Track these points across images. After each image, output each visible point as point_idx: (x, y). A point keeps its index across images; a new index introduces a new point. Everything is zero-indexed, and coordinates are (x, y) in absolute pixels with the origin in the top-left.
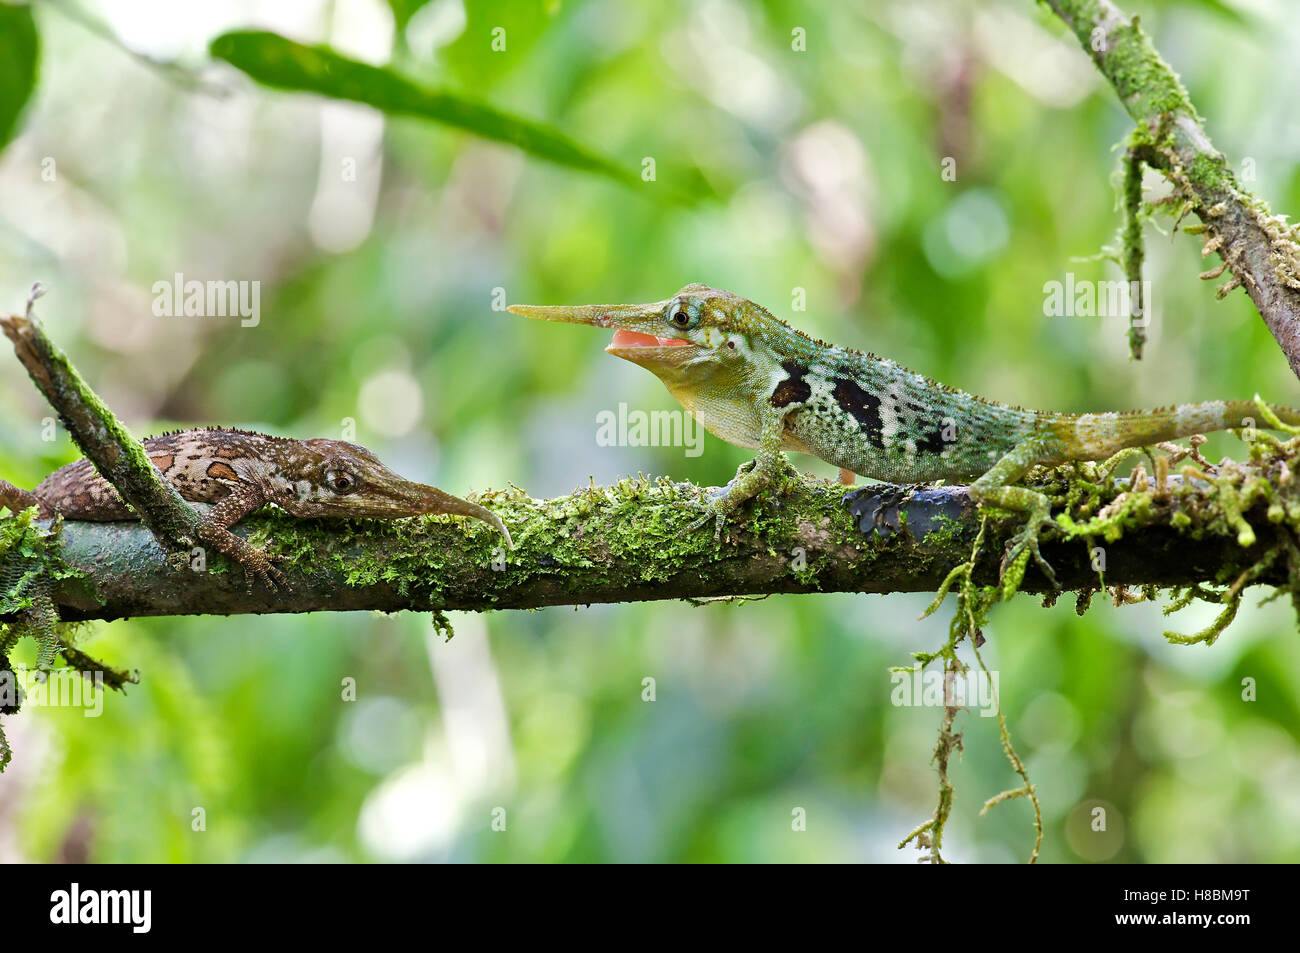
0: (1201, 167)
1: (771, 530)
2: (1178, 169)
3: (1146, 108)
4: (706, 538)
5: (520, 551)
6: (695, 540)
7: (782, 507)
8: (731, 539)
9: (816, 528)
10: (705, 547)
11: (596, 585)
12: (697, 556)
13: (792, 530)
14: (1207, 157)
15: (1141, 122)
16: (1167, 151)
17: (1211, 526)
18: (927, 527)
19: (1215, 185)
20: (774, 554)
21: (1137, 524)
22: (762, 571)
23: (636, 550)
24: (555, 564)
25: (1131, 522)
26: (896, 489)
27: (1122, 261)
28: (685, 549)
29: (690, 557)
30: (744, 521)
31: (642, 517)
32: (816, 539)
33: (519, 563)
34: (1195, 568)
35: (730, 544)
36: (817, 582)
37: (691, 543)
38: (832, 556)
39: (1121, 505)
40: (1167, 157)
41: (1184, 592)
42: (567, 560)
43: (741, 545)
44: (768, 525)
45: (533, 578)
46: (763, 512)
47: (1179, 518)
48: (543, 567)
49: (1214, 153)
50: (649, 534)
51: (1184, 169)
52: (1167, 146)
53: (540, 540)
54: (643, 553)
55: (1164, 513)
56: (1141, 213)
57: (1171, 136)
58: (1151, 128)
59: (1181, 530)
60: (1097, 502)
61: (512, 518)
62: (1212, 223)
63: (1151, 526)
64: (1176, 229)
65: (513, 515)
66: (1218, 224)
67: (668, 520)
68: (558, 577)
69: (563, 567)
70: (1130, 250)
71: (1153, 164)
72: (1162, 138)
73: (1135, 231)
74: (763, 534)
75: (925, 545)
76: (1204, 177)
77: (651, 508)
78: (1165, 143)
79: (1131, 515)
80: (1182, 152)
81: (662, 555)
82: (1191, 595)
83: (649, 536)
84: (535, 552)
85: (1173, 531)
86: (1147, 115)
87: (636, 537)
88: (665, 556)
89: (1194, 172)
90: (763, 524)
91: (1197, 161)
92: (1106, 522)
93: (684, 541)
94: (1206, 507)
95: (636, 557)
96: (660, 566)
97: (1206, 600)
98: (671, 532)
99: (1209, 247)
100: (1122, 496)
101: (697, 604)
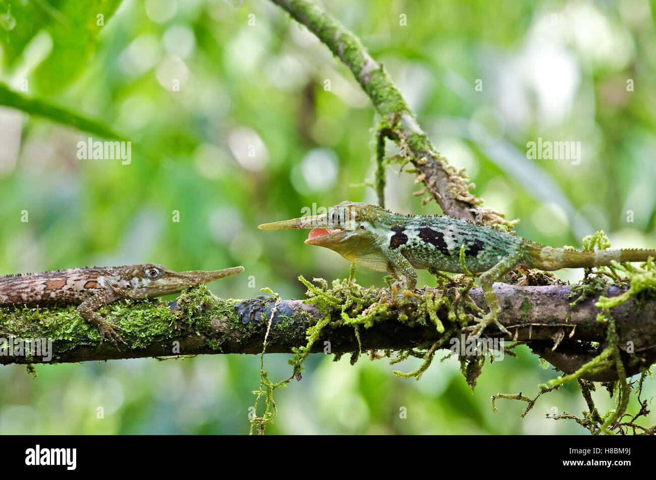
0: (415, 139)
1: (198, 323)
2: (403, 141)
3: (387, 110)
4: (165, 327)
5: (71, 333)
6: (159, 328)
7: (203, 311)
8: (177, 327)
9: (220, 322)
10: (164, 331)
11: (109, 350)
12: (161, 336)
13: (208, 323)
14: (417, 134)
15: (385, 117)
16: (398, 132)
17: (419, 320)
18: (276, 321)
19: (421, 148)
20: (199, 334)
21: (381, 319)
22: (193, 343)
23: (130, 333)
24: (89, 340)
25: (378, 319)
26: (261, 301)
27: (375, 187)
28: (155, 332)
29: (157, 336)
30: (184, 318)
31: (132, 316)
32: (220, 327)
33: (70, 339)
34: (411, 341)
35: (177, 329)
36: (221, 348)
37: (157, 329)
38: (227, 335)
39: (372, 309)
40: (397, 135)
41: (405, 352)
42: (95, 338)
43: (182, 330)
44: (196, 320)
45: (78, 347)
46: (193, 313)
47: (402, 316)
48: (83, 341)
49: (421, 132)
50: (136, 325)
51: (406, 140)
52: (397, 129)
53: (81, 328)
54: (133, 334)
55: (395, 313)
56: (384, 162)
57: (399, 124)
58: (390, 120)
59: (404, 322)
60: (361, 308)
61: (67, 317)
62: (420, 168)
63: (387, 320)
64: (401, 171)
65: (68, 315)
66: (422, 168)
67: (145, 318)
68: (90, 346)
69: (93, 341)
70: (379, 181)
71: (391, 138)
72: (395, 125)
73: (381, 172)
74: (194, 325)
75: (275, 330)
76: (416, 144)
77: (137, 312)
78: (396, 127)
79: (377, 315)
80: (405, 132)
81: (143, 335)
82: (408, 354)
83: (136, 326)
84: (79, 334)
85: (400, 323)
86: (387, 113)
87: (130, 326)
88: (144, 336)
89: (411, 142)
90: (194, 319)
91: (412, 136)
92: (365, 317)
93: (154, 328)
94: (416, 311)
95: (130, 336)
96: (142, 340)
97: (416, 357)
98: (147, 324)
99: (419, 180)
100: (374, 304)
101: (161, 360)
